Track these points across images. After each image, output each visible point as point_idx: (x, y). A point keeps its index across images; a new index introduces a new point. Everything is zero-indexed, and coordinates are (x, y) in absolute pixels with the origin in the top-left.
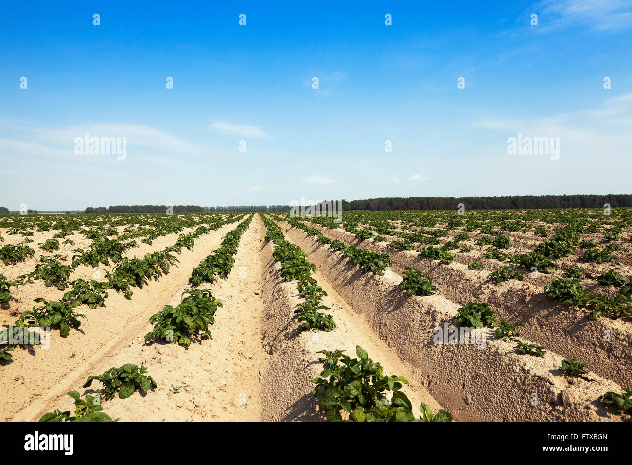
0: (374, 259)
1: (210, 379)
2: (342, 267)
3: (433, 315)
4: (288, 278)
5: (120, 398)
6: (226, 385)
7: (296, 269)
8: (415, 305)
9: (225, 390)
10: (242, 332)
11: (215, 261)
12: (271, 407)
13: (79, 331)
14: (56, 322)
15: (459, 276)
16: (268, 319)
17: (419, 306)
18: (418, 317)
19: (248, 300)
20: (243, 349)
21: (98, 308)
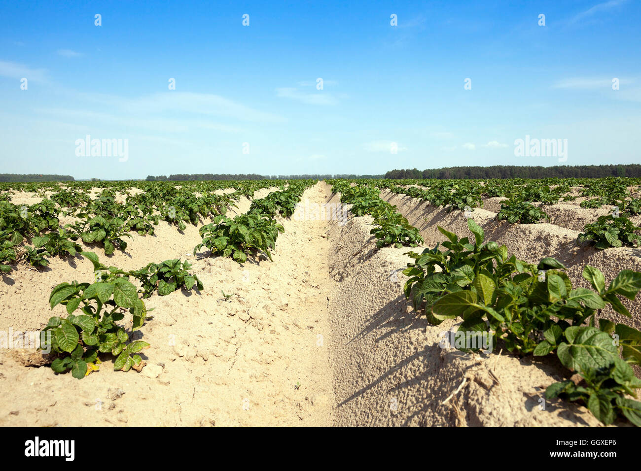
0: (462, 195)
1: (269, 298)
2: (421, 211)
3: (546, 239)
4: (360, 212)
5: (159, 295)
6: (287, 304)
7: (369, 204)
8: (519, 233)
9: (286, 311)
10: (307, 265)
11: (277, 199)
12: (344, 325)
13: (125, 254)
14: (99, 238)
15: (568, 216)
16: (337, 252)
17: (525, 234)
18: (524, 245)
19: (313, 240)
20: (307, 278)
21: (148, 236)
